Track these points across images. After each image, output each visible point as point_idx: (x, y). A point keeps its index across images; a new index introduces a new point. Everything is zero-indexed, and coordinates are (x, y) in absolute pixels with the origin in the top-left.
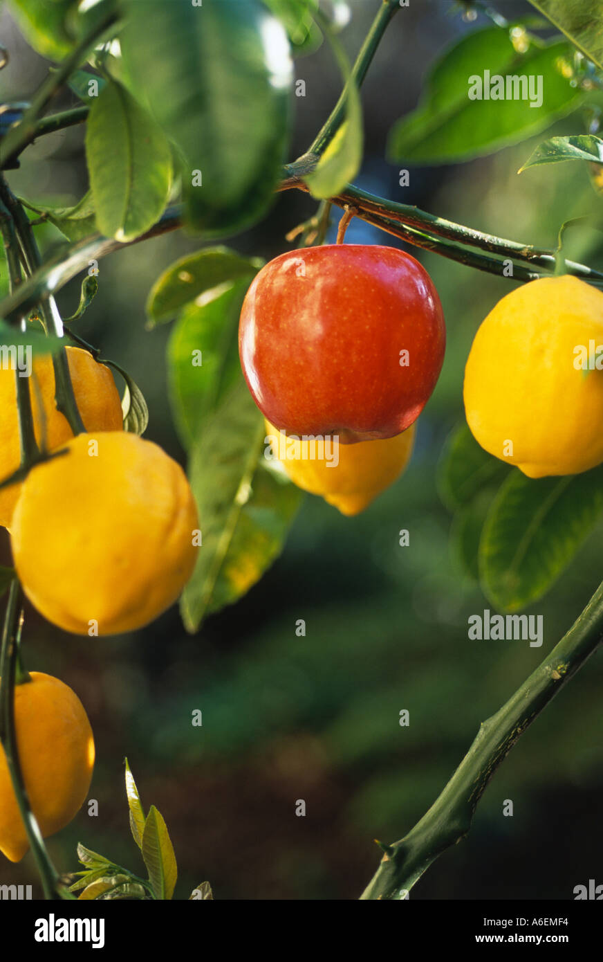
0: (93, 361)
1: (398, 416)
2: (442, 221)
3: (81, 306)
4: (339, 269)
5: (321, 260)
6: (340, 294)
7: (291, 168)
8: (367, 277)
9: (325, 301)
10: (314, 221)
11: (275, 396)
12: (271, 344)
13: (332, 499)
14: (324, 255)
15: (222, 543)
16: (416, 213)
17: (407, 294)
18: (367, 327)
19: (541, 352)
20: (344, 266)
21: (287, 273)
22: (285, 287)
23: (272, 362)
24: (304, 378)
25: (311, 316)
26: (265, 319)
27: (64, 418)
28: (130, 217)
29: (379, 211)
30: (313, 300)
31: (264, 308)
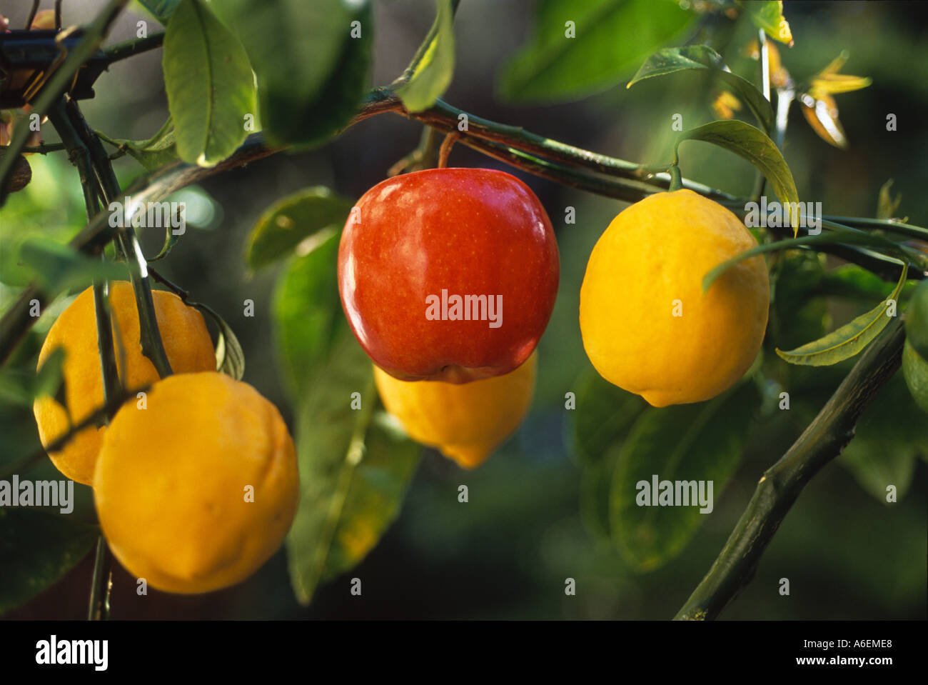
0: (183, 304)
1: (511, 349)
2: (551, 143)
3: (166, 245)
4: (441, 193)
5: (422, 184)
6: (443, 219)
7: (385, 90)
8: (470, 200)
9: (427, 227)
10: (418, 155)
11: (378, 332)
12: (371, 276)
13: (450, 451)
14: (424, 179)
15: (334, 506)
16: (521, 134)
17: (517, 219)
18: (473, 253)
19: (659, 267)
20: (446, 190)
21: (386, 201)
22: (383, 214)
23: (373, 295)
24: (408, 311)
25: (413, 244)
26: (364, 250)
27: (151, 363)
28: (212, 142)
29: (482, 134)
30: (415, 226)
31: (363, 239)
